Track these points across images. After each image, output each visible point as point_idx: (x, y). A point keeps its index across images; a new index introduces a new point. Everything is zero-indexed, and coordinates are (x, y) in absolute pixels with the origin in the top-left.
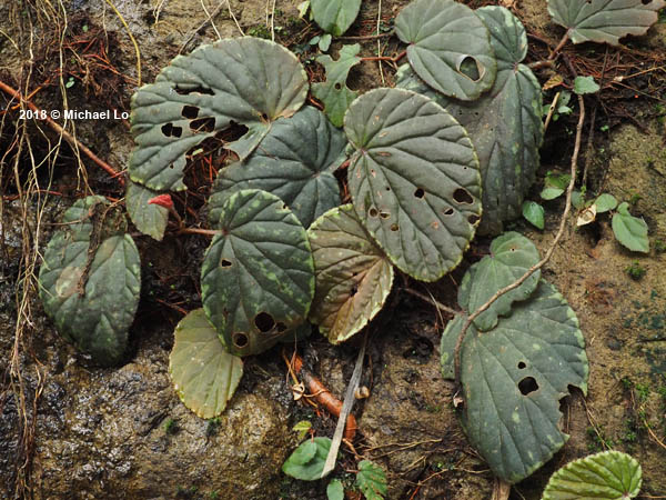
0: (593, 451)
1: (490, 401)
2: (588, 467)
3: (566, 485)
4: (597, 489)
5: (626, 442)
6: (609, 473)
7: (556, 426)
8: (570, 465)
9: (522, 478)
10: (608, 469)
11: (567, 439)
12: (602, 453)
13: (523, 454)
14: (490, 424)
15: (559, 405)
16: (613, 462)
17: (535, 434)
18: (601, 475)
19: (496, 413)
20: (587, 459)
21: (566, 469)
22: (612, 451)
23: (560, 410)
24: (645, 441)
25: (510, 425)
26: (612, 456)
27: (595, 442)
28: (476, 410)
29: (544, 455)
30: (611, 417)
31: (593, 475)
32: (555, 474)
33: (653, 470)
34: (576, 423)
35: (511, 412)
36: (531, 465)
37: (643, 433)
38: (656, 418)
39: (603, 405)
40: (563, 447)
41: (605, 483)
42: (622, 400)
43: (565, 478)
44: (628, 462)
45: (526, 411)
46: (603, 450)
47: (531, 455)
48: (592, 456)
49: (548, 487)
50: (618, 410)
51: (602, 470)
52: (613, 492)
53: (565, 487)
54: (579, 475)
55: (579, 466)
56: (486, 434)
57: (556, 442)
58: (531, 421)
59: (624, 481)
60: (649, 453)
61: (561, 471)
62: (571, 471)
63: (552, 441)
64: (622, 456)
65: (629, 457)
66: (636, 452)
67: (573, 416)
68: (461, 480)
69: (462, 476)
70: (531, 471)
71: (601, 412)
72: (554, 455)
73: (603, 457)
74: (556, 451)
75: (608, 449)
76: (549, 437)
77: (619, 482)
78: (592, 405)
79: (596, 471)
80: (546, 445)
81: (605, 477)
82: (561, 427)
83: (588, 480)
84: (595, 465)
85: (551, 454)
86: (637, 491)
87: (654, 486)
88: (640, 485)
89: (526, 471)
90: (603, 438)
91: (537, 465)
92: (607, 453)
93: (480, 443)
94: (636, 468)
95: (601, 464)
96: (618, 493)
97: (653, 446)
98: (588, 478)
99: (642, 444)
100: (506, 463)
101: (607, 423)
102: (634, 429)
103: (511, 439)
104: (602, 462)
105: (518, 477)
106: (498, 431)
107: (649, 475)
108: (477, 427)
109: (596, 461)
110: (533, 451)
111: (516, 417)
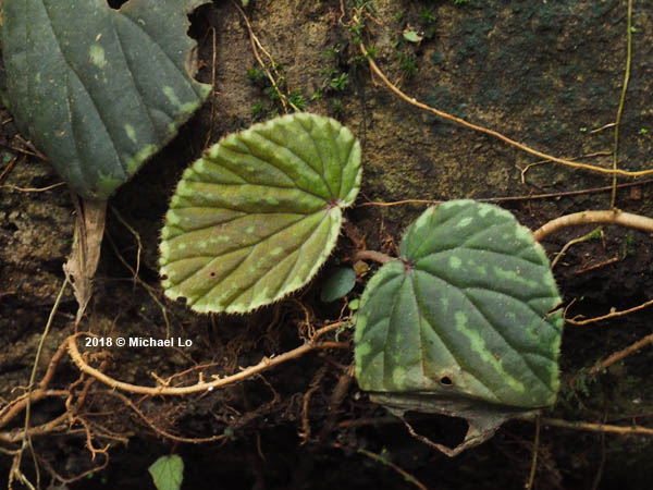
0: (261, 116)
1: (46, 27)
2: (249, 149)
3: (211, 192)
4: (272, 196)
5: (330, 94)
6: (295, 160)
7: (181, 68)
8: (215, 150)
9: (117, 183)
10: (293, 151)
11: (205, 95)
12: (279, 120)
13: (115, 131)
14: (45, 76)
15: (187, 24)
16: (303, 137)
17: (139, 89)
18: (278, 165)
19: (58, 50)
20: (247, 134)
21: (209, 159)
22: (300, 115)
23: (192, 33)
24: (368, 91)
25: (86, 73)
26: (302, 124)
27: (267, 98)
28: (18, 50)
29: (158, 132)
30: (301, 47)
31: (265, 165)
32: (188, 173)
33: (386, 149)
34: (230, 66)
35: (87, 48)
36: (133, 155)
37: (361, 72)
38: (387, 41)
39: (285, 23)
40: (197, 112)
41: (289, 182)
42: (322, 11)
43: (207, 179)
44: (333, 134)
45: (118, 41)
46: (281, 112)
47: (131, 132)
48: (259, 126)
49: (175, 200)
50: (315, 31)
51: (281, 154)
52: (308, 200)
53: (210, 196)
54: (235, 169)
55: (233, 150)
56: (40, 98)
57: (183, 101)
58: (129, 63)
59: (328, 175)
60: (375, 115)
61: (200, 165)
62: (219, 161)
63: (174, 100)
64: (321, 122)
65: (334, 123)
66: (351, 115)
67: (225, 52)
68: (14, 215)
69: (15, 206)
70: (133, 166)
71: (282, 39)
72: (181, 129)
73: (281, 128)
74: (182, 121)
75: (292, 111)
76: (168, 91)
77: (317, 177)
78: (263, 24)
79: (267, 158)
80: (162, 108)
81: (288, 170)
82: (191, 69)
83: (252, 178)
84: (265, 145)
85: (172, 127)
86: (354, 192)
87: (389, 183)
88: (358, 179)
89: (125, 167)
90: (284, 90)
91: (145, 153)
92: (288, 119)
93: (31, 121)
94: (350, 147)
95: (278, 143)
96: (318, 202)
97: (384, 98)
98: (255, 173)
99: (362, 98)
100: (83, 154)
101: (293, 61)
102: (344, 68)
103: (89, 102)
104: (280, 137)
105: (110, 182)
106: (65, 89)
107: (379, 160)
108: (23, 84)
109: (267, 136)
110: (136, 124)
111: (98, 56)
